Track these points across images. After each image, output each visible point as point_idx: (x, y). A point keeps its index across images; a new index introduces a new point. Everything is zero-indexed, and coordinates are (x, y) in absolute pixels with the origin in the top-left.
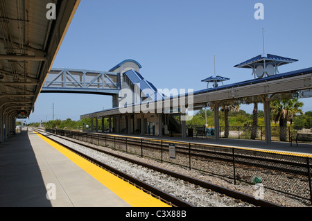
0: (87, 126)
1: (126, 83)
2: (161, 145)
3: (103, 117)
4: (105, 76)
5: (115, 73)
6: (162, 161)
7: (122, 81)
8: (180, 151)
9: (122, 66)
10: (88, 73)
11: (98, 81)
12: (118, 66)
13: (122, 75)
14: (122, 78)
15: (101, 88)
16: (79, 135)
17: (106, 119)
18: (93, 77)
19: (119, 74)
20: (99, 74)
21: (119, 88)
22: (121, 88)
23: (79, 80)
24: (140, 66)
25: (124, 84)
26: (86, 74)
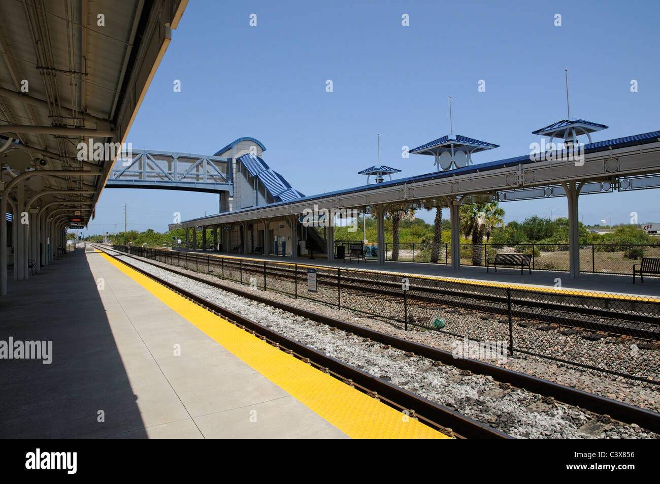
0: (180, 241)
1: (241, 175)
2: (296, 272)
3: (205, 227)
4: (208, 163)
5: (224, 158)
6: (296, 296)
7: (234, 170)
8: (323, 281)
9: (235, 147)
10: (182, 158)
11: (198, 171)
12: (229, 148)
13: (234, 161)
14: (234, 166)
15: (201, 181)
16: (167, 255)
17: (209, 230)
18: (188, 165)
19: (230, 160)
20: (198, 159)
21: (230, 182)
22: (232, 182)
23: (167, 169)
24: (263, 149)
25: (238, 176)
26: (178, 158)
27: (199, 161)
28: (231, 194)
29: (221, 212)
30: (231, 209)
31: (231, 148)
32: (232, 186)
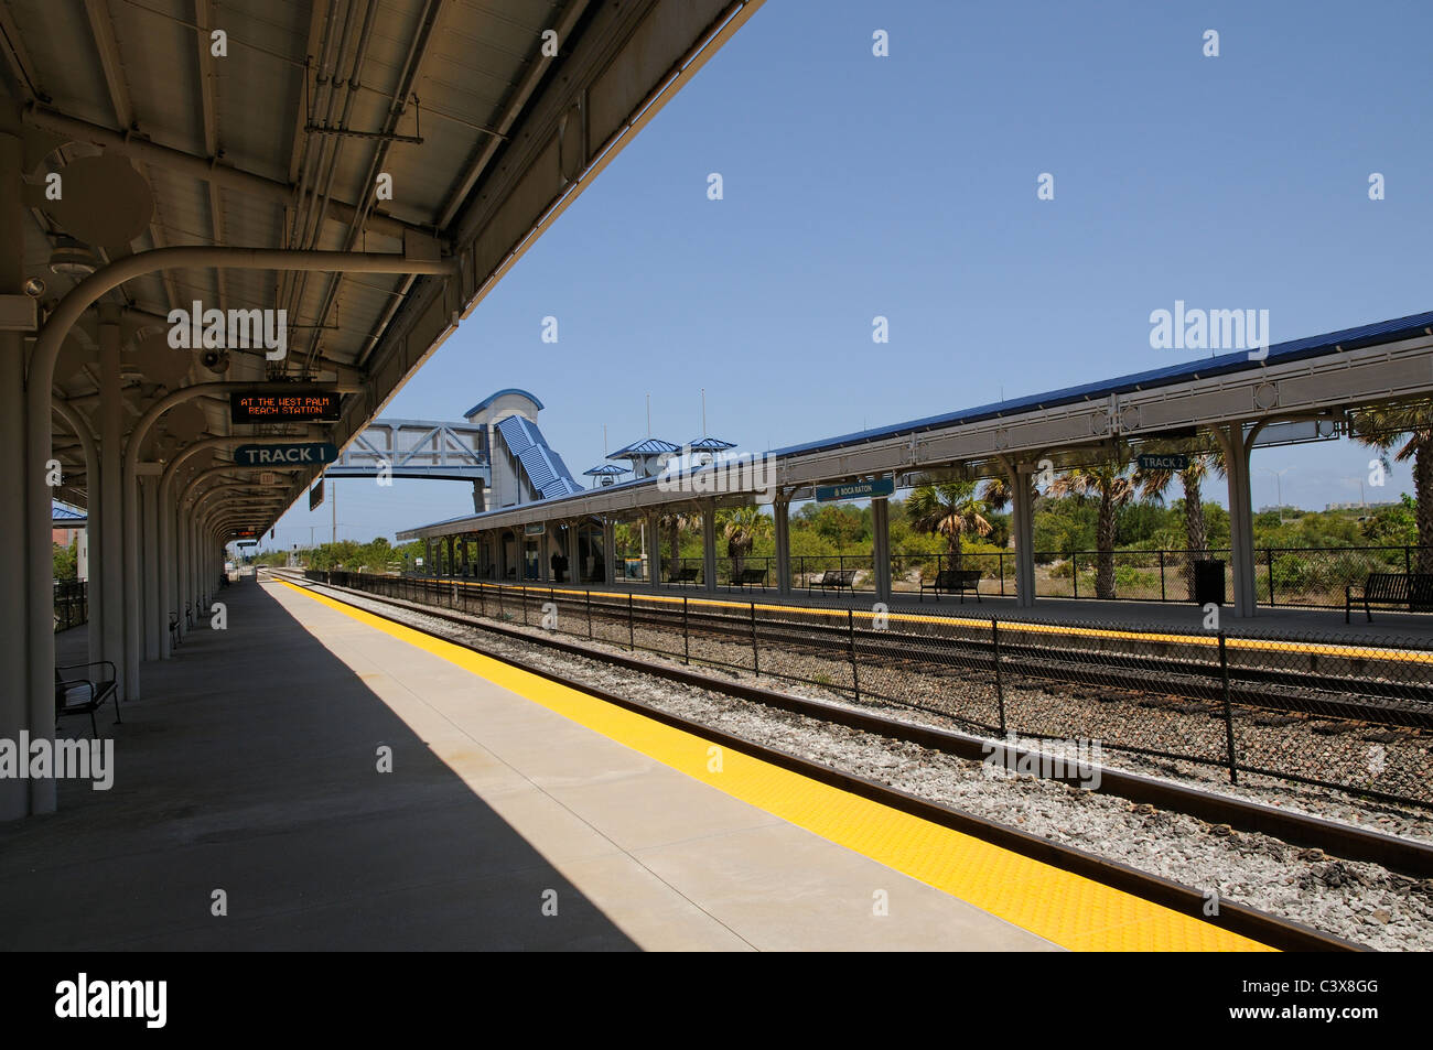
0: (420, 561)
1: (500, 451)
3: (450, 538)
4: (448, 432)
5: (476, 424)
7: (491, 444)
9: (492, 405)
10: (405, 428)
11: (435, 446)
12: (480, 408)
13: (491, 429)
14: (491, 437)
15: (440, 463)
16: (392, 582)
17: (457, 541)
18: (419, 436)
19: (485, 427)
20: (432, 428)
21: (485, 463)
22: (489, 463)
23: (385, 445)
24: (540, 407)
25: (496, 454)
26: (399, 429)
27: (433, 431)
28: (487, 484)
29: (477, 512)
30: (487, 508)
31: (485, 408)
32: (488, 470)
